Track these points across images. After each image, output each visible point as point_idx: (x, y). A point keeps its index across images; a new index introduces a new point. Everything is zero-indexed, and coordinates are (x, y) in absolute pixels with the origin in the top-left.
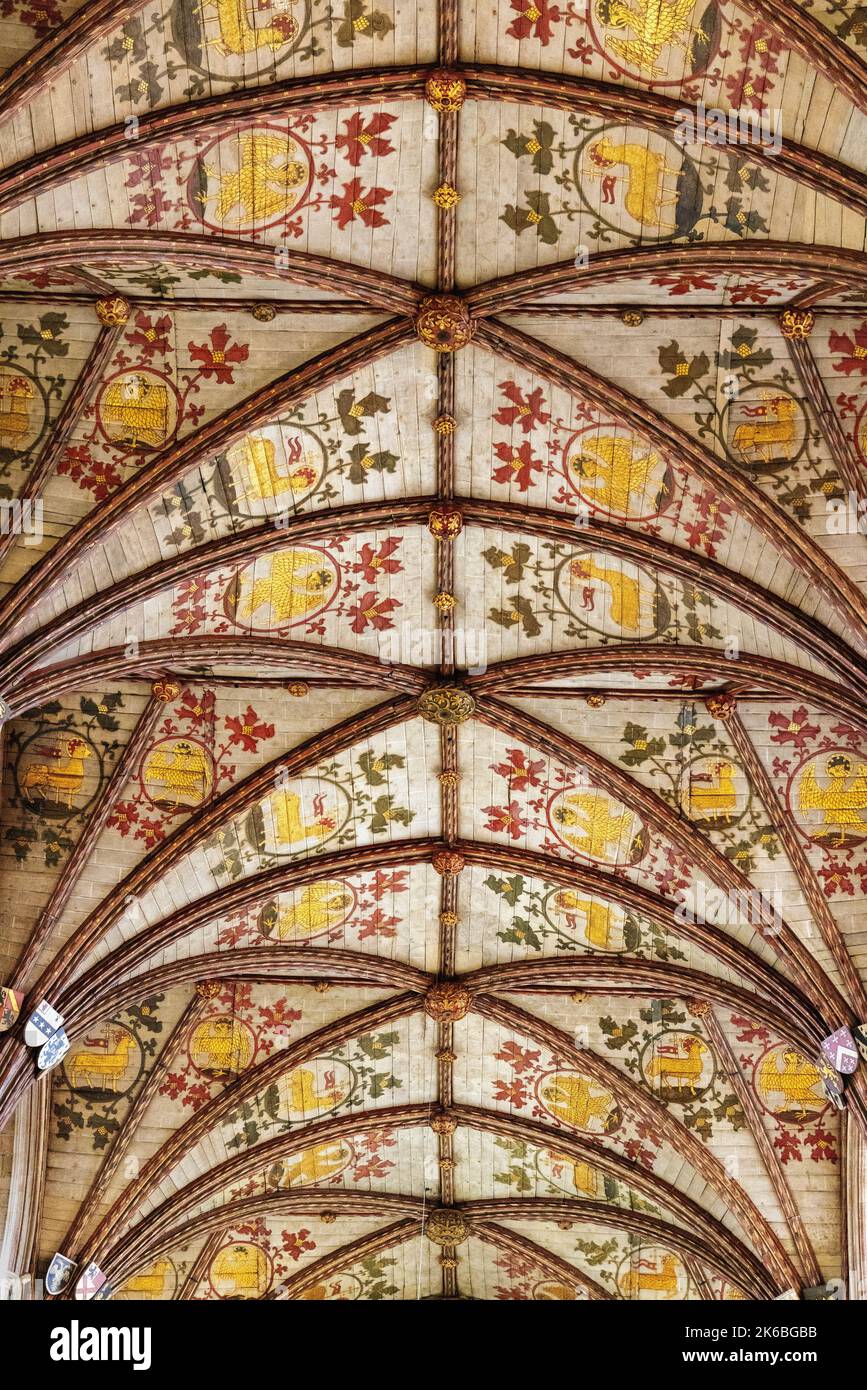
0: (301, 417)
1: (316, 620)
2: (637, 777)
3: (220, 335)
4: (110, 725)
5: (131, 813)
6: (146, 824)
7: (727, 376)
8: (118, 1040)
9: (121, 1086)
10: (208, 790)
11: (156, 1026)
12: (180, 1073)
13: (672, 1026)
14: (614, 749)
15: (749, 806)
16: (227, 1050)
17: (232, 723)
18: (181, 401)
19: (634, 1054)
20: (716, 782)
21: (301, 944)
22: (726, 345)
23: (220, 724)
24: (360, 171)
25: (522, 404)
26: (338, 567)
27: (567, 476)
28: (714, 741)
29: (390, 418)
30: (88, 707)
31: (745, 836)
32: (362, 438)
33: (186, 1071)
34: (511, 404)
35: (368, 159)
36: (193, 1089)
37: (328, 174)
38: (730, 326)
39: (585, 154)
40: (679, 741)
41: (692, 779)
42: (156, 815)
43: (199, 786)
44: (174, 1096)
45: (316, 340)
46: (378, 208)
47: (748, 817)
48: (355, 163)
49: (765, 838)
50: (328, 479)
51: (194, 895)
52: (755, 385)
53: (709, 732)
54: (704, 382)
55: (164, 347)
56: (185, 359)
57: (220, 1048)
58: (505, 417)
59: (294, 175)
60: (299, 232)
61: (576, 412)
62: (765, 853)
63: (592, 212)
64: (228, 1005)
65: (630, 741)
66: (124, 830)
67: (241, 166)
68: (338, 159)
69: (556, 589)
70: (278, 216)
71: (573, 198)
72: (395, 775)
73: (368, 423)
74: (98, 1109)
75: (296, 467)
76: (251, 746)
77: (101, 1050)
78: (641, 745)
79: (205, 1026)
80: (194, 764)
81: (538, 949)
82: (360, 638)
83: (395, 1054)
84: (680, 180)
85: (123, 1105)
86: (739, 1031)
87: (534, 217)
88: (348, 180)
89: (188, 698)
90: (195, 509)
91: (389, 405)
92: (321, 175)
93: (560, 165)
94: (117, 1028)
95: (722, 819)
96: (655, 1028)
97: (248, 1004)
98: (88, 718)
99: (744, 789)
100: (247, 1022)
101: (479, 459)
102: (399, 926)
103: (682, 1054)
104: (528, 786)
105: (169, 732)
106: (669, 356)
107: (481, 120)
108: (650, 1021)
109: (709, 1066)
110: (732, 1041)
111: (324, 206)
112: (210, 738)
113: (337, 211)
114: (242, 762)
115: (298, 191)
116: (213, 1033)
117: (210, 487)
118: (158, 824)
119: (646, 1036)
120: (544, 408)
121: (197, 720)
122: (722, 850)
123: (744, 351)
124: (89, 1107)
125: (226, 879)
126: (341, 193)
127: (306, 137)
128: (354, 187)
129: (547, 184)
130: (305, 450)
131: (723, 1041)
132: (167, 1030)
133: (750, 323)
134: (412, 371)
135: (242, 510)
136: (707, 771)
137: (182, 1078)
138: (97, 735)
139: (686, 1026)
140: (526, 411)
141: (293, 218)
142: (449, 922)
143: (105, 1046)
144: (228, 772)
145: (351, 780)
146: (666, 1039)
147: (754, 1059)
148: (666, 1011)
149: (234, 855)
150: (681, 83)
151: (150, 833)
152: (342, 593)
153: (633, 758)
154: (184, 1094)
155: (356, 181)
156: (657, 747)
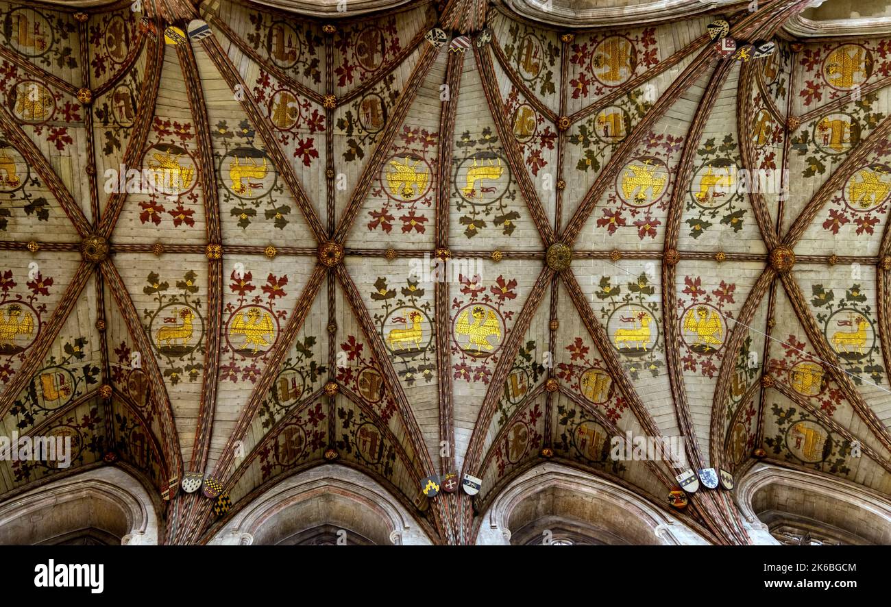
0: (382, 316)
1: (504, 315)
2: (606, 164)
3: (345, 347)
4: (573, 413)
5: (612, 412)
6: (617, 405)
7: (355, 132)
8: (798, 431)
9: (825, 435)
10: (605, 373)
11: (792, 411)
12: (821, 403)
13: (810, 138)
14: (591, 175)
15: (618, 106)
16: (811, 377)
17: (574, 357)
18: (368, 367)
19: (829, 159)
20: (608, 124)
21: (730, 334)
22: (344, 132)
23: (574, 363)
24: (258, 286)
25: (379, 221)
26: (472, 304)
27: (415, 201)
28: (587, 125)
29: (389, 277)
30: (564, 422)
31: (633, 107)
32: (399, 290)
33: (820, 400)
34: (380, 225)
35: (252, 283)
36: (832, 398)
37: (257, 299)
38: (337, 131)
39: (241, 195)
40: (587, 143)
41: (607, 136)
42: (614, 400)
43: (603, 377)
44: (834, 408)
45: (347, 308)
46: (278, 279)
47: (624, 107)
48: (254, 288)
49: (633, 97)
50: (419, 307)
51: (667, 386)
52: (359, 119)
53: (583, 128)
54: (358, 141)
55: (349, 370)
56: (354, 363)
57: (809, 379)
58: (388, 228)
59: (255, 313)
60: (284, 312)
61: (378, 197)
62: (640, 97)
63: (270, 192)
64: (783, 372)
65: (587, 167)
66: (618, 416)
67: (244, 334)
68: (250, 296)
69: (486, 205)
70: (274, 321)
71: (265, 200)
72: (614, 282)
73: (390, 287)
74: (836, 450)
75: (409, 320)
76: (586, 350)
77: (803, 442)
78: (589, 162)
79: (795, 386)
80: (593, 378)
81: (745, 211)
82: (519, 295)
83: (831, 287)
84: (239, 157)
85: (835, 436)
86: (814, 100)
87: (278, 216)
88: (262, 291)
89: (561, 376)
90: (416, 367)
91: (382, 277)
92: (257, 302)
93: (249, 205)
94: (791, 431)
95: (625, 120)
96: (811, 147)
97: (783, 362)
98: (569, 423)
99: (611, 110)
100: (795, 364)
101: (412, 239)
102: (727, 282)
103: (829, 131)
104: (622, 217)
105: (577, 387)
106: (349, 157)
107: (236, 237)
108: (806, 150)
109: (837, 116)
110: (820, 104)
111: (273, 301)
112: (581, 368)
113: (277, 296)
114: (592, 355)
115: (262, 311)
116: (799, 382)
117: (407, 359)
118: (618, 400)
119: (816, 152)
120: (379, 211)
121: (572, 373)
122: (640, 119)
123: (347, 124)
124: (834, 454)
125: (663, 370)
126: (268, 294)
127: (237, 307)
128: (266, 289)
129: (261, 210)
130: (400, 316)
131: (819, 110)
132: (794, 406)
133: (336, 122)
134: (364, 268)
135: (425, 346)
136: (602, 128)
137: (824, 402)
138: (577, 420)
139: (810, 130)
140: (383, 219)
141: (277, 314)
142: (722, 256)
143: (801, 439)
144: (597, 362)
145: (614, 303)
146: (819, 141)
147: (833, 91)
148: (801, 142)
149: (648, 364)
150: (193, 158)
151: (621, 404)
152: (489, 303)
153: (595, 166)
154: (834, 403)
155: (263, 288)
156: (590, 154)
